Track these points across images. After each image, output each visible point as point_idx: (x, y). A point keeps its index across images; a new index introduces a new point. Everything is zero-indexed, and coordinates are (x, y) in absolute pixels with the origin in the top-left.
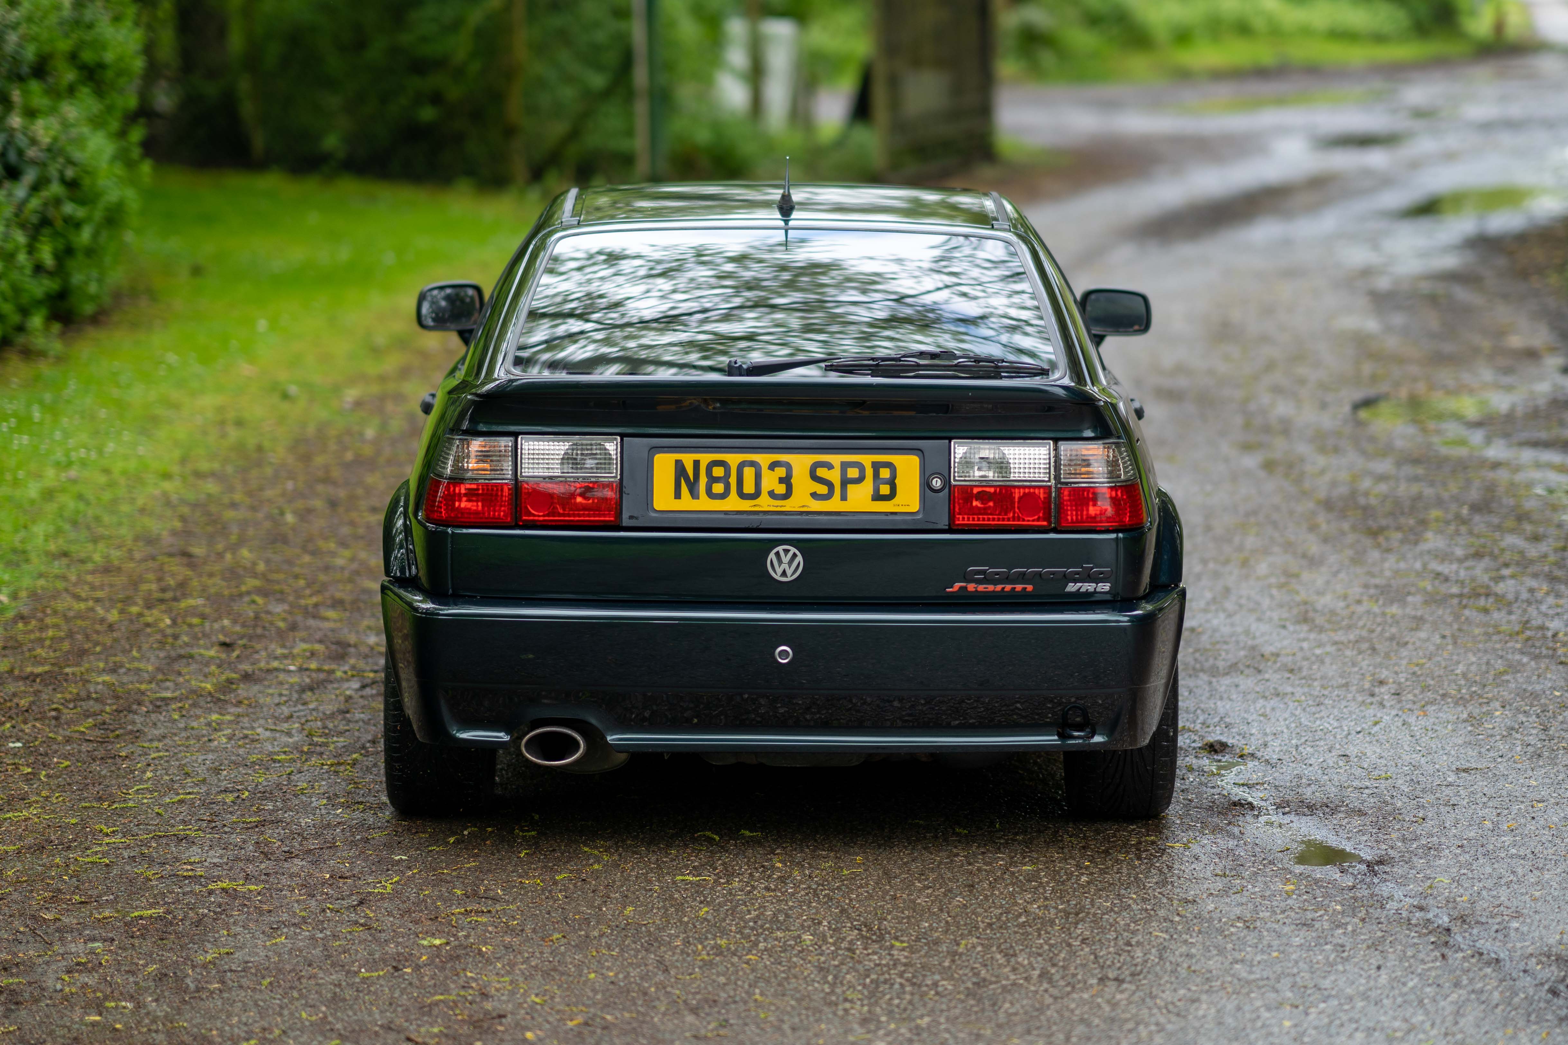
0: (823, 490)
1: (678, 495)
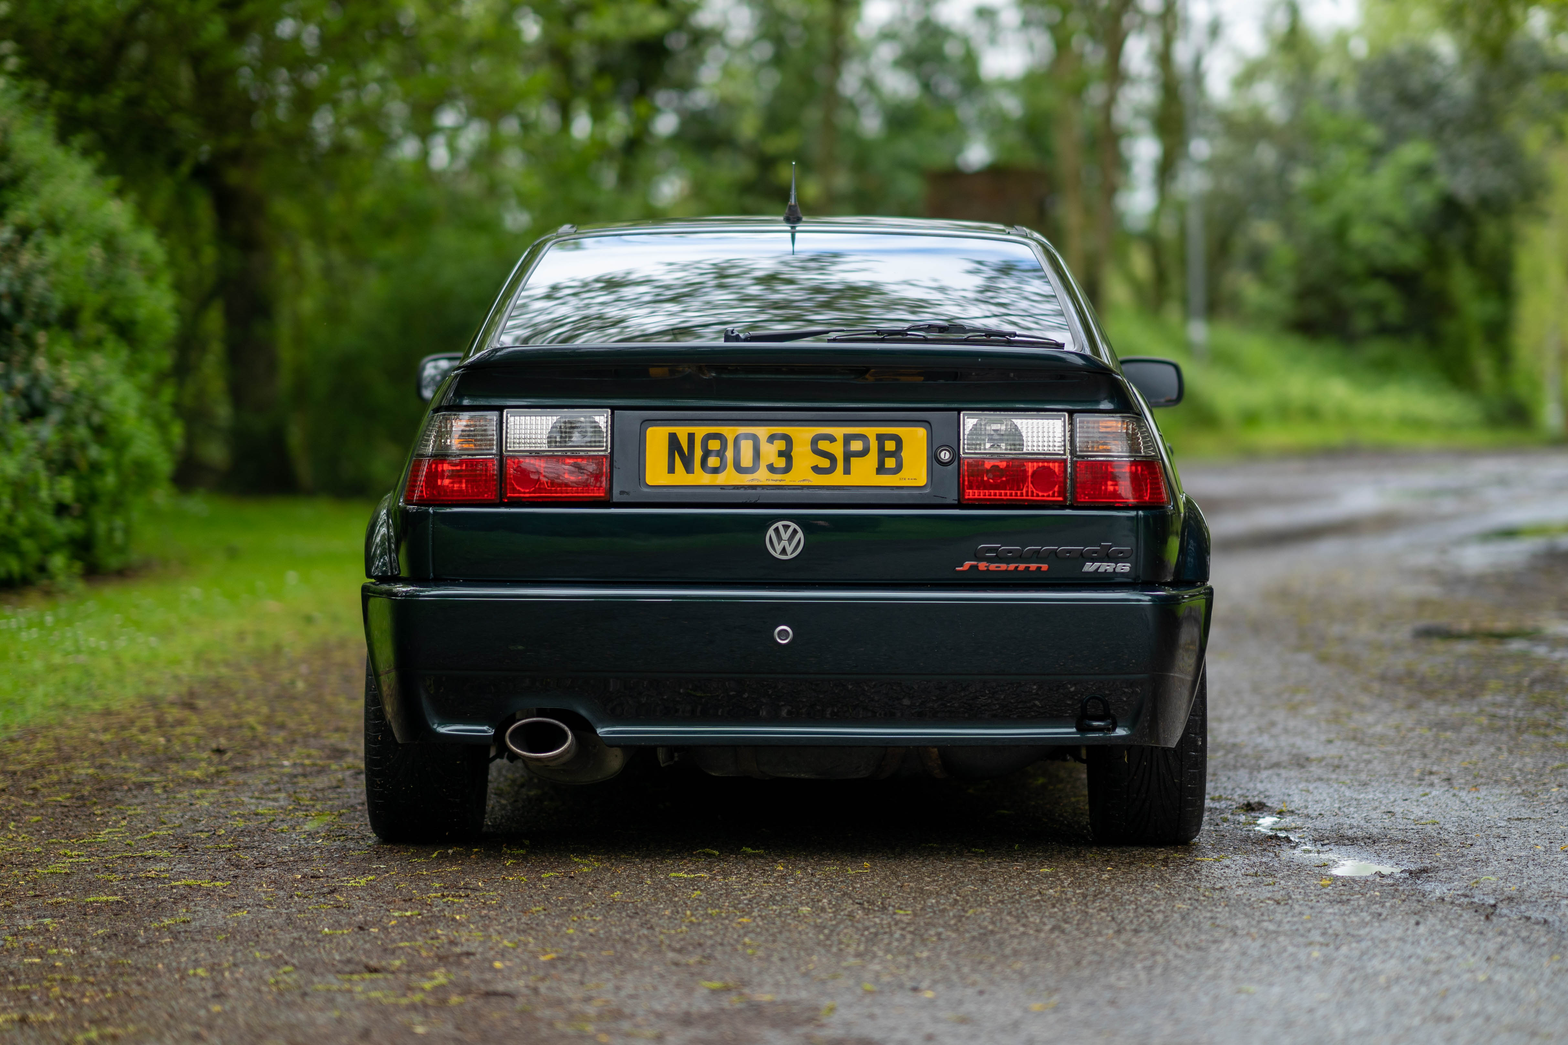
0: (825, 463)
1: (671, 469)
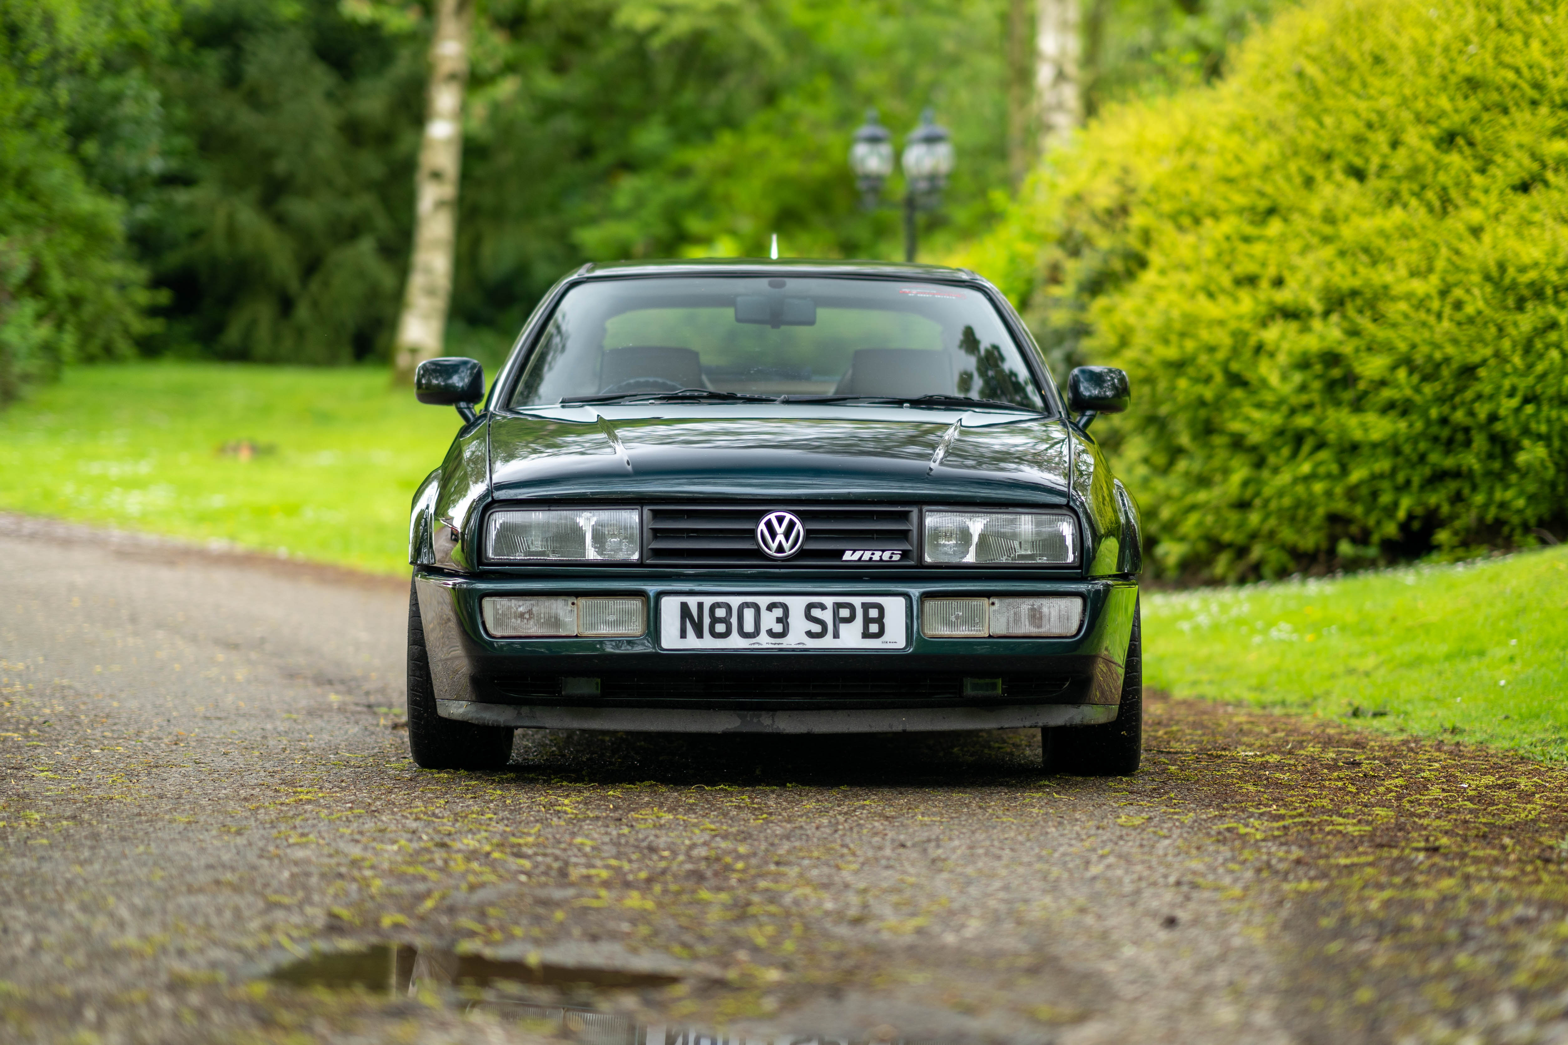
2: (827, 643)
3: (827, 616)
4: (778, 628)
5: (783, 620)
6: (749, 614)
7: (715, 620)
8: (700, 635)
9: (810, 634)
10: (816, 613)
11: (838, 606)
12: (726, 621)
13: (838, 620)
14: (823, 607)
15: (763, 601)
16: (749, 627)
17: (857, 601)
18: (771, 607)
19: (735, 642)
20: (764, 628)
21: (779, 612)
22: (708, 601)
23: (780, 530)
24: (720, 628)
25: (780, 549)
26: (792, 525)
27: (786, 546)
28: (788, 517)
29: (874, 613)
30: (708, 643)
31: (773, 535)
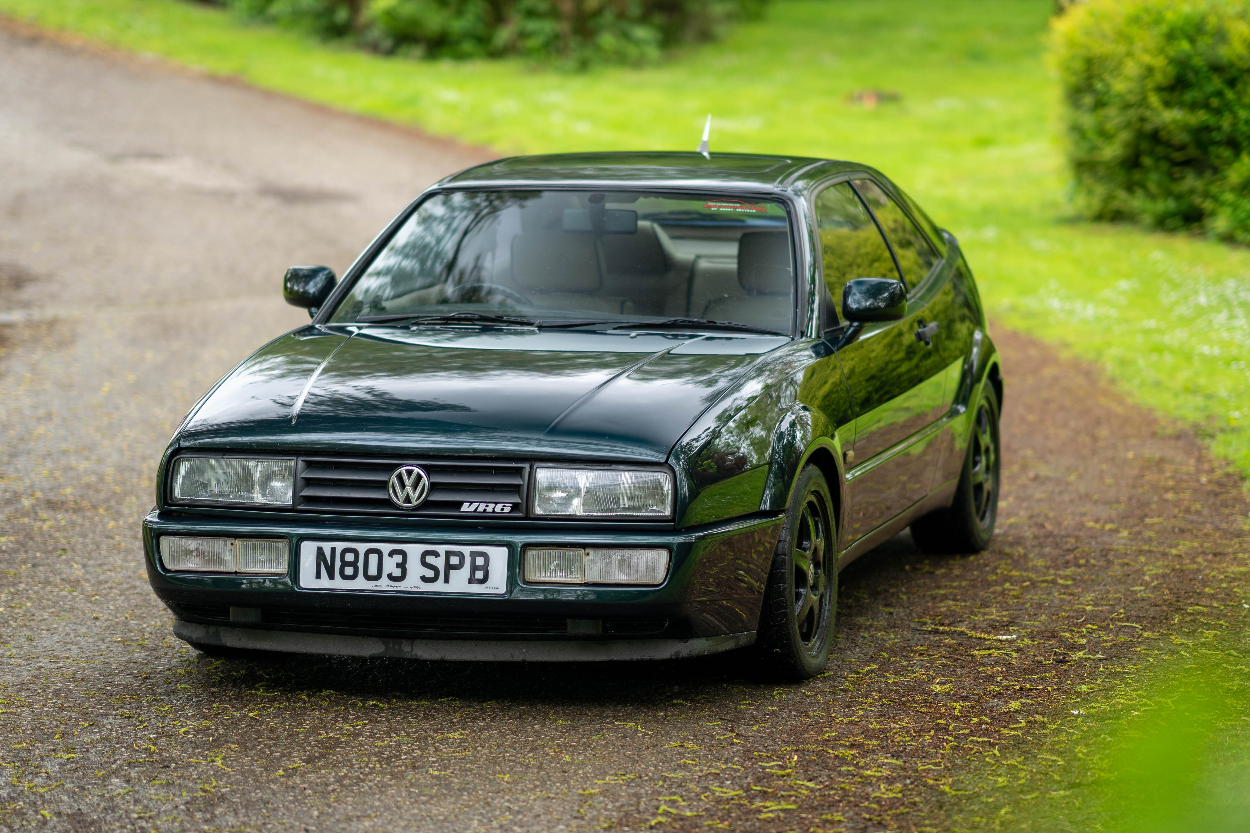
2: (439, 587)
3: (440, 563)
4: (397, 573)
5: (402, 566)
6: (373, 559)
7: (344, 564)
8: (331, 576)
9: (424, 579)
10: (430, 559)
11: (448, 554)
12: (354, 564)
13: (449, 567)
14: (436, 554)
15: (386, 548)
16: (373, 571)
17: (466, 550)
18: (392, 554)
19: (360, 584)
20: (385, 572)
21: (398, 558)
22: (340, 546)
23: (408, 482)
24: (349, 571)
25: (408, 500)
26: (419, 477)
27: (414, 496)
28: (417, 470)
29: (480, 561)
30: (339, 584)
31: (403, 486)
